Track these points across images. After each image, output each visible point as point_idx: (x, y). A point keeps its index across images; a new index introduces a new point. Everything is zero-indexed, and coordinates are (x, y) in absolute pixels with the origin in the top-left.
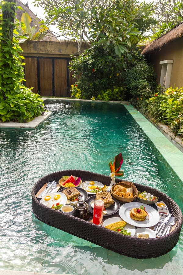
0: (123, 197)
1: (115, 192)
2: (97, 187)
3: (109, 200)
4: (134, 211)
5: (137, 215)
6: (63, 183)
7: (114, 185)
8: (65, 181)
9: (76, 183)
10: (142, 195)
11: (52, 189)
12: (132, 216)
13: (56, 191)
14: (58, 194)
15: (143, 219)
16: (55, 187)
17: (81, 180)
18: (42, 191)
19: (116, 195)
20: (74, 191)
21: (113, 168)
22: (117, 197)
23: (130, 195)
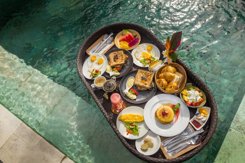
2: (151, 56)
3: (146, 85)
4: (161, 111)
5: (160, 117)
7: (167, 63)
9: (132, 43)
10: (187, 91)
11: (107, 44)
12: (156, 115)
13: (103, 54)
14: (102, 58)
17: (140, 41)
18: (96, 45)
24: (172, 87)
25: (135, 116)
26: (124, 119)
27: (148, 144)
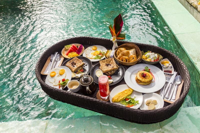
0: (126, 61)
1: (118, 56)
2: (100, 52)
3: (113, 67)
4: (140, 76)
5: (143, 80)
6: (66, 52)
7: (116, 48)
8: (68, 50)
9: (79, 51)
10: (146, 55)
11: (57, 61)
12: (138, 81)
13: (60, 66)
14: (62, 69)
15: (149, 83)
16: (58, 60)
17: (83, 47)
18: (47, 66)
19: (120, 60)
20: (78, 62)
21: (114, 32)
22: (121, 62)
23: (133, 58)
24: (134, 57)
25: (124, 91)
26: (118, 99)
27: (152, 103)
